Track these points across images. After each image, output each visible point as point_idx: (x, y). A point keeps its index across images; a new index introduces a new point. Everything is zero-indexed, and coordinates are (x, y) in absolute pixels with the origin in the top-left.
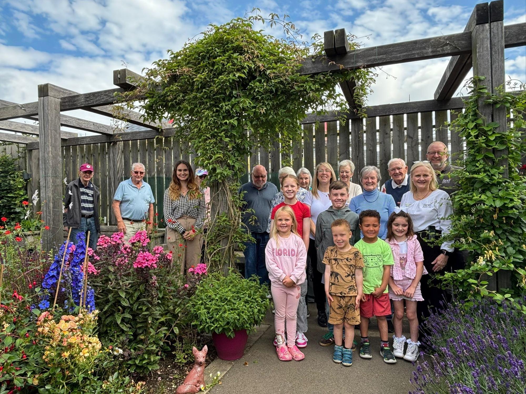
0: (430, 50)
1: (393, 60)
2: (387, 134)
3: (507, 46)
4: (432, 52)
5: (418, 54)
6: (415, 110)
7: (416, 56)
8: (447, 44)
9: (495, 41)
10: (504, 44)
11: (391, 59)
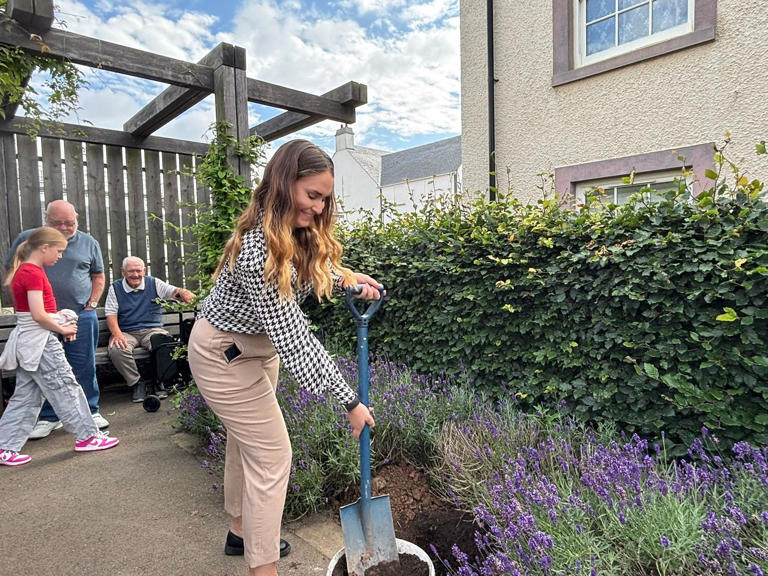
0: (170, 73)
1: (124, 68)
2: (56, 166)
3: (250, 100)
4: (172, 76)
5: (156, 72)
6: (102, 141)
7: (154, 75)
8: (188, 73)
9: (239, 90)
10: (247, 96)
11: (120, 65)
